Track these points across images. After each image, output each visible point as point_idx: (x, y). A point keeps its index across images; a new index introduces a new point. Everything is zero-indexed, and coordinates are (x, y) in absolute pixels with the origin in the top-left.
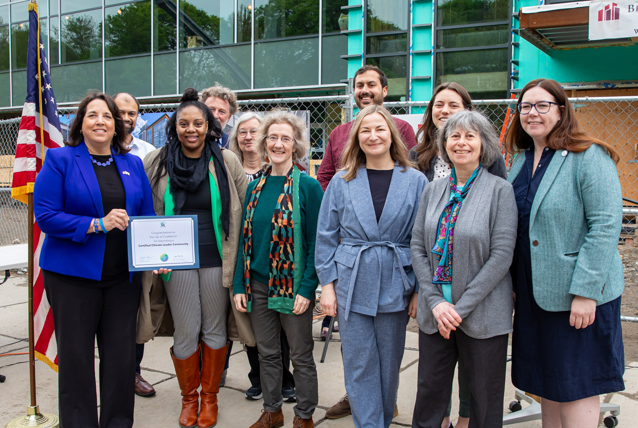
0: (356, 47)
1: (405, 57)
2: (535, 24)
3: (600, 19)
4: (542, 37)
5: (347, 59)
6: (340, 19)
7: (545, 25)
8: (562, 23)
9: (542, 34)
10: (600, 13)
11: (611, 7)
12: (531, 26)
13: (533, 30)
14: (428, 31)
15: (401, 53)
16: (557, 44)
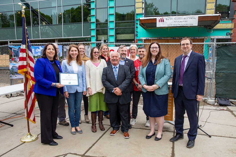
0: (93, 26)
1: (107, 29)
2: (143, 22)
3: (159, 22)
4: (144, 26)
5: (91, 30)
6: (88, 18)
7: (146, 23)
8: (150, 22)
9: (145, 25)
10: (159, 20)
11: (162, 19)
12: (142, 23)
13: (143, 24)
14: (113, 23)
15: (106, 28)
16: (148, 27)
